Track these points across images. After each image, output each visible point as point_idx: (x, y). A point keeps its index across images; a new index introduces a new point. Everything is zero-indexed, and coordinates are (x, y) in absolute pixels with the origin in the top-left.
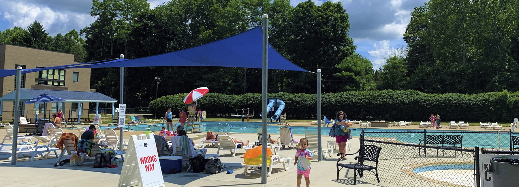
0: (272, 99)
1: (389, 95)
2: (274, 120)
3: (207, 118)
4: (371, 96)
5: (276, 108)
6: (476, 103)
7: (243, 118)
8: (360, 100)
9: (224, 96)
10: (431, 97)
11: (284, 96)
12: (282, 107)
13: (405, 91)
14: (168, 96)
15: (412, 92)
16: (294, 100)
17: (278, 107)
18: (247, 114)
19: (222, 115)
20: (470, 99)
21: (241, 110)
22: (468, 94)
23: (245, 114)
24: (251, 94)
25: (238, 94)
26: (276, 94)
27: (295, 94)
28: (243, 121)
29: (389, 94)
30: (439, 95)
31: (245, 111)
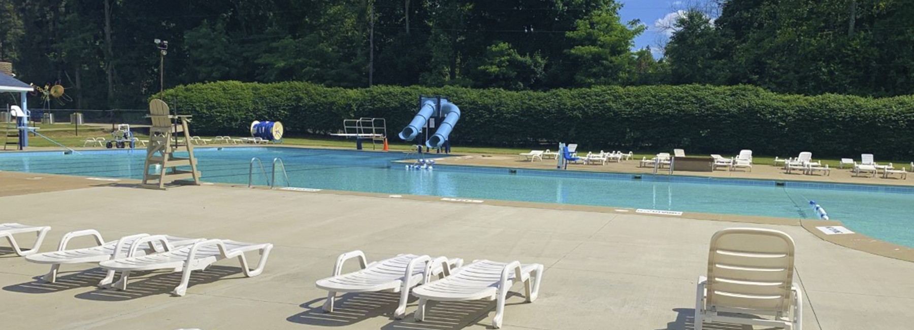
0: (429, 98)
1: (695, 97)
2: (433, 149)
3: (283, 139)
4: (654, 97)
5: (439, 118)
6: (890, 119)
7: (359, 142)
8: (628, 104)
9: (321, 88)
10: (788, 101)
11: (456, 94)
12: (453, 118)
13: (729, 87)
14: (189, 86)
15: (745, 90)
16: (479, 103)
17: (444, 118)
18: (370, 131)
19: (317, 132)
20: (877, 109)
21: (354, 124)
22: (870, 98)
23: (366, 131)
24: (384, 88)
25: (353, 85)
26: (440, 90)
27: (481, 91)
28: (359, 147)
29: (694, 93)
30: (807, 97)
31: (364, 124)
